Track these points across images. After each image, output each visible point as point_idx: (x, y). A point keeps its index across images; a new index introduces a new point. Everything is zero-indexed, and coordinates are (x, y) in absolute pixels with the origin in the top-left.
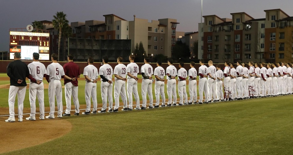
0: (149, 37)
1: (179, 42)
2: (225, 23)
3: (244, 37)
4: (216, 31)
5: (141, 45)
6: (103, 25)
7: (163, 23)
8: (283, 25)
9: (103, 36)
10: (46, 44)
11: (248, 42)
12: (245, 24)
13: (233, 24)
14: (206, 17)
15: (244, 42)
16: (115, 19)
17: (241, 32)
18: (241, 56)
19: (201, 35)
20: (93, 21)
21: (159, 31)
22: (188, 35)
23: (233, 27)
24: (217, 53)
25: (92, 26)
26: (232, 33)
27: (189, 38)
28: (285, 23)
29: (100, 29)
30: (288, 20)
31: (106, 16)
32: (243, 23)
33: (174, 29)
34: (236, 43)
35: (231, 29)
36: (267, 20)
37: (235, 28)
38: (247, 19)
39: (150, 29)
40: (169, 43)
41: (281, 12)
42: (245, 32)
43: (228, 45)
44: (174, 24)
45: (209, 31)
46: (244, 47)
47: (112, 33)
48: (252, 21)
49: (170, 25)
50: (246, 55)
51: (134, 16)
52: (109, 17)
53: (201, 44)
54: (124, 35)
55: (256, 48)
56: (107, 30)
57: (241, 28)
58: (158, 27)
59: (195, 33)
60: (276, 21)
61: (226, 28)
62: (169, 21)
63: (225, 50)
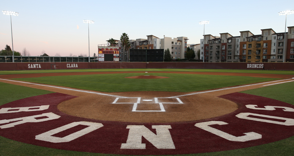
0: (172, 48)
1: (188, 49)
2: (216, 39)
3: (227, 47)
6: (146, 41)
7: (180, 40)
8: (251, 40)
9: (146, 47)
10: (117, 52)
11: (230, 50)
12: (228, 39)
13: (221, 40)
14: (205, 36)
15: (228, 50)
16: (153, 38)
17: (225, 44)
18: (226, 58)
19: (203, 45)
20: (140, 39)
21: (178, 44)
23: (221, 41)
24: (211, 56)
25: (140, 42)
26: (220, 45)
27: (194, 47)
29: (145, 43)
30: (253, 37)
31: (148, 36)
32: (227, 39)
33: (186, 43)
34: (222, 51)
35: (220, 42)
36: (241, 37)
37: (222, 42)
38: (229, 36)
39: (173, 43)
40: (183, 50)
41: (249, 33)
42: (228, 44)
43: (218, 52)
44: (186, 39)
45: (207, 44)
46: (227, 52)
47: (152, 45)
48: (232, 38)
49: (183, 41)
50: (229, 57)
51: (164, 36)
52: (150, 37)
53: (202, 51)
54: (158, 48)
55: (235, 53)
56: (149, 44)
57: (225, 41)
58: (177, 42)
59: (197, 44)
60: (247, 38)
61: (216, 42)
62: (183, 39)
63: (216, 55)
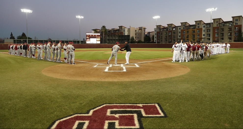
0: (136, 34)
1: (146, 36)
2: (164, 28)
3: (173, 33)
4: (161, 31)
5: (133, 37)
6: (118, 30)
7: (140, 29)
8: (188, 28)
9: (118, 34)
10: (99, 37)
11: (174, 35)
12: (173, 28)
13: (168, 28)
14: (157, 26)
15: (173, 35)
16: (123, 28)
17: (171, 31)
18: (171, 40)
19: (156, 32)
20: (114, 29)
21: (139, 32)
22: (149, 33)
23: (168, 29)
24: (161, 39)
25: (114, 31)
26: (167, 32)
27: (150, 34)
28: (189, 27)
29: (117, 31)
30: (190, 26)
31: (119, 27)
32: (172, 28)
33: (145, 31)
34: (169, 36)
35: (167, 30)
36: (181, 26)
37: (169, 30)
38: (173, 26)
39: (136, 31)
40: (143, 36)
41: (187, 23)
42: (173, 31)
43: (166, 36)
44: (145, 29)
45: (159, 31)
46: (173, 37)
47: (122, 33)
48: (175, 27)
49: (143, 29)
50: (174, 40)
51: (130, 26)
52: (121, 27)
53: (155, 36)
54: (126, 34)
55: (177, 37)
56: (120, 32)
57: (171, 30)
58: (139, 30)
59: (153, 32)
60: (185, 27)
61: (165, 30)
62: (143, 28)
63: (165, 38)
